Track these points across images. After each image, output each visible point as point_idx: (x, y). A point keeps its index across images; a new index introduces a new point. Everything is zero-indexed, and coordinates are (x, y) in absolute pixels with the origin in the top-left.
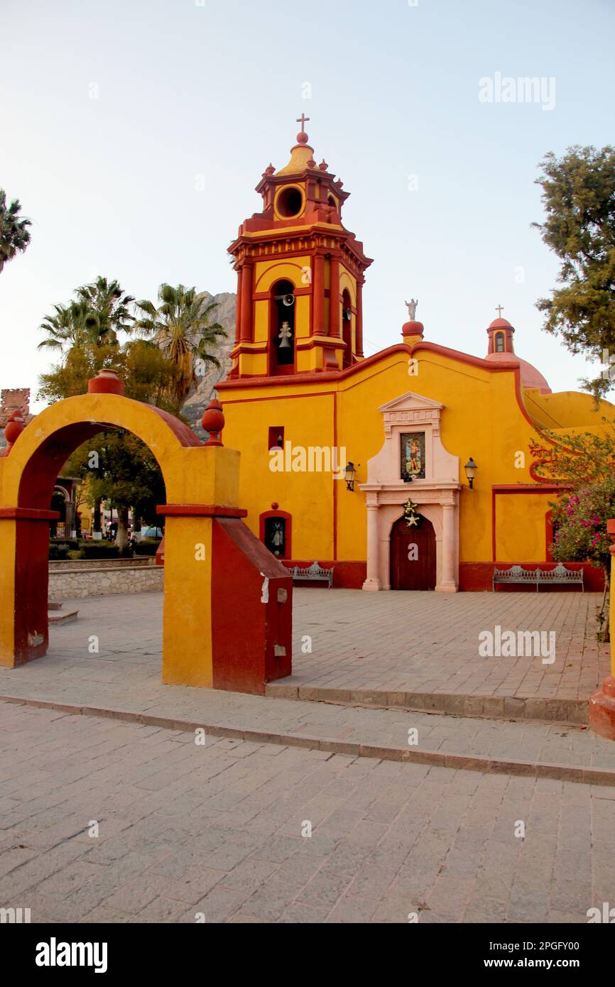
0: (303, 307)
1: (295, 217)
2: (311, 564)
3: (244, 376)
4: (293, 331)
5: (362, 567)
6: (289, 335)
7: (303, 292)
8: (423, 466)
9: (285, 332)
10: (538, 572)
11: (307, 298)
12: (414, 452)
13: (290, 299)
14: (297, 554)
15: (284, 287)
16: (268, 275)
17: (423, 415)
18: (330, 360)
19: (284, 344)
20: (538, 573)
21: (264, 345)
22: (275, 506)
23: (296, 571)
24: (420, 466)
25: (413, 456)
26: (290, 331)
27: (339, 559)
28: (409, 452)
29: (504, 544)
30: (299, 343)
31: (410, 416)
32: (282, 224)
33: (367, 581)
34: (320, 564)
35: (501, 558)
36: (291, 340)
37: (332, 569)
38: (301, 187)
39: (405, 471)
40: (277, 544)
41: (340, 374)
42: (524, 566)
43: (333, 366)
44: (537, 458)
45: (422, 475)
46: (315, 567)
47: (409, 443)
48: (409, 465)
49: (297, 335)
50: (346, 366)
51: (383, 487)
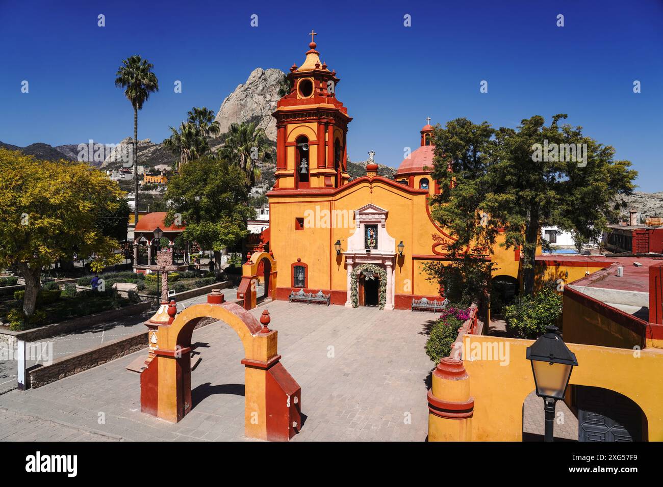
0: (313, 151)
1: (309, 97)
2: (318, 291)
3: (282, 189)
4: (308, 164)
5: (345, 294)
6: (306, 166)
7: (313, 143)
8: (377, 242)
9: (304, 165)
10: (435, 302)
11: (316, 147)
12: (371, 234)
13: (307, 147)
14: (311, 286)
15: (303, 139)
16: (294, 131)
17: (377, 216)
18: (328, 183)
19: (304, 171)
20: (435, 303)
21: (292, 172)
22: (299, 261)
23: (310, 295)
24: (375, 242)
25: (371, 237)
26: (307, 164)
27: (333, 289)
28: (369, 234)
29: (418, 286)
30: (312, 172)
31: (370, 217)
32: (302, 102)
33: (347, 302)
34: (323, 292)
35: (416, 293)
36: (307, 169)
37: (329, 295)
38: (312, 79)
39: (367, 244)
40: (301, 279)
41: (333, 191)
42: (428, 298)
43: (329, 186)
44: (436, 242)
45: (376, 247)
46: (320, 293)
47: (369, 229)
48: (369, 242)
49: (310, 167)
50: (336, 186)
51: (355, 254)
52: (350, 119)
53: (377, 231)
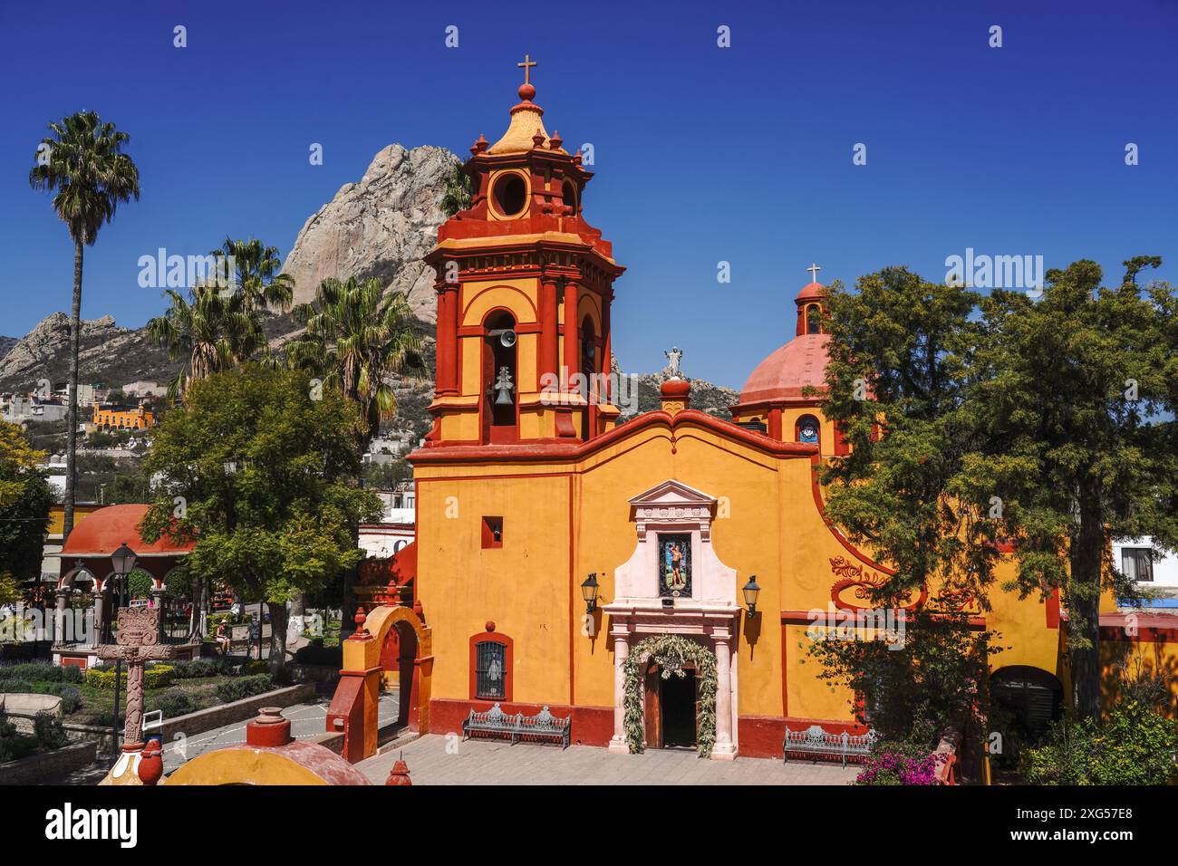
0: (528, 348)
1: (517, 216)
2: (538, 710)
3: (447, 443)
4: (514, 381)
5: (609, 715)
6: (509, 385)
7: (528, 329)
8: (689, 579)
9: (503, 384)
10: (845, 736)
11: (534, 337)
12: (676, 559)
13: (512, 338)
14: (520, 696)
15: (501, 319)
16: (480, 299)
17: (688, 513)
18: (564, 427)
19: (503, 399)
20: (845, 739)
21: (475, 401)
22: (490, 628)
23: (519, 719)
24: (684, 580)
25: (676, 564)
26: (511, 381)
27: (579, 704)
28: (669, 559)
29: (798, 693)
30: (523, 400)
31: (672, 513)
32: (500, 229)
33: (615, 737)
34: (553, 710)
35: (795, 713)
36: (513, 394)
37: (568, 718)
38: (525, 173)
39: (665, 585)
40: (494, 678)
41: (576, 449)
42: (826, 727)
43: (566, 436)
44: (840, 578)
45: (687, 592)
46: (545, 715)
47: (670, 546)
48: (670, 578)
49: (521, 389)
50: (585, 437)
51: (634, 610)
52: (620, 271)
53: (689, 551)
